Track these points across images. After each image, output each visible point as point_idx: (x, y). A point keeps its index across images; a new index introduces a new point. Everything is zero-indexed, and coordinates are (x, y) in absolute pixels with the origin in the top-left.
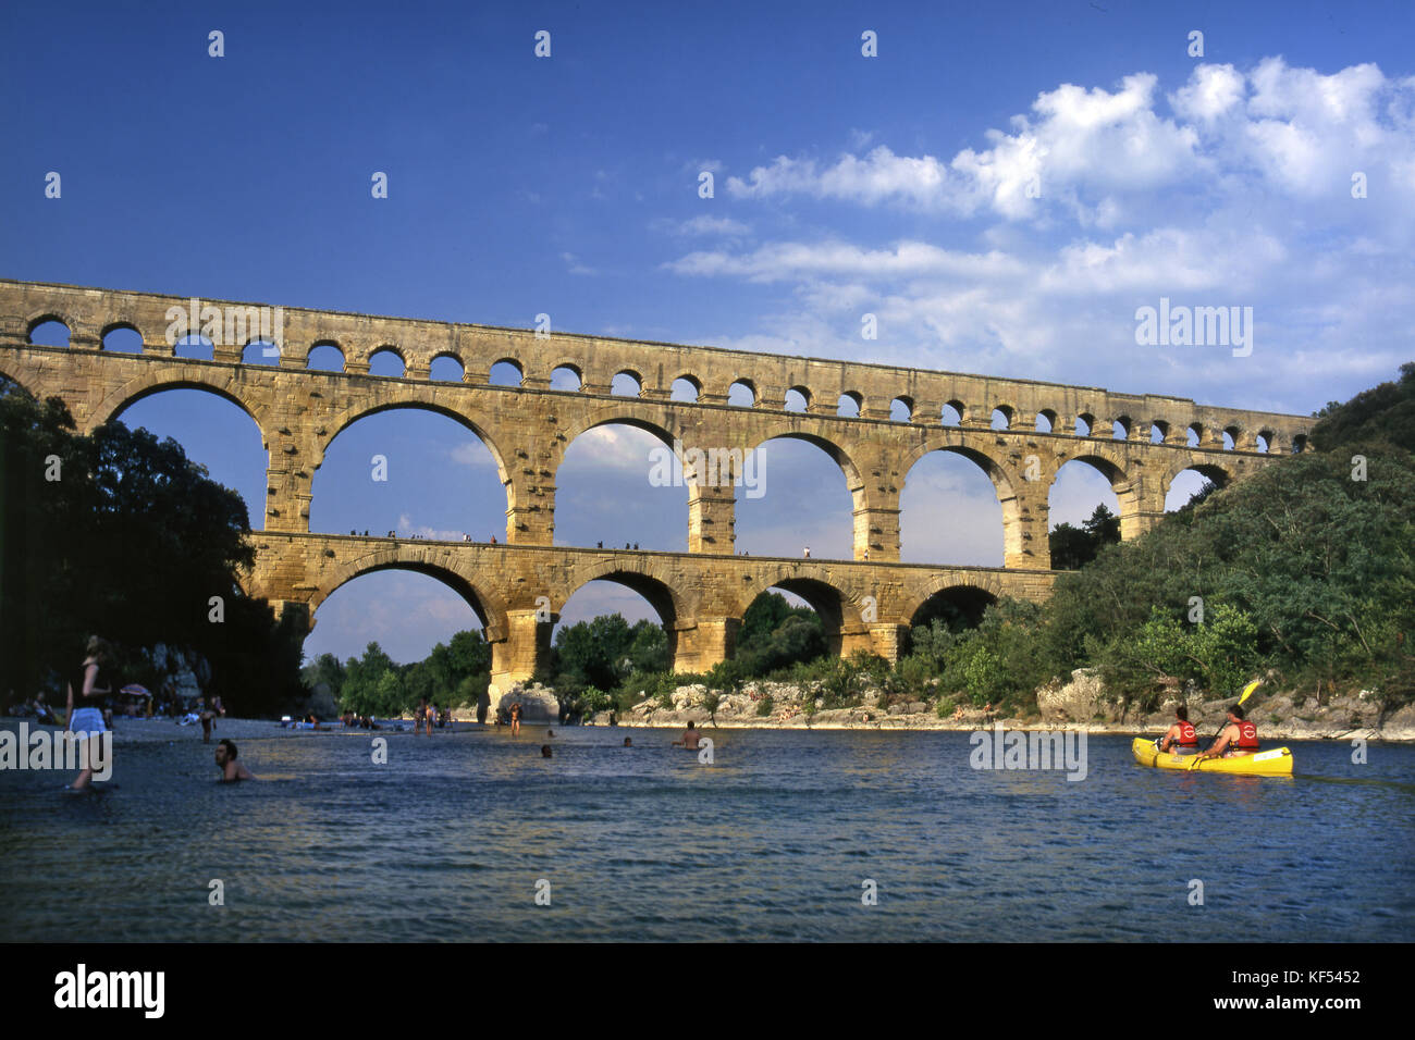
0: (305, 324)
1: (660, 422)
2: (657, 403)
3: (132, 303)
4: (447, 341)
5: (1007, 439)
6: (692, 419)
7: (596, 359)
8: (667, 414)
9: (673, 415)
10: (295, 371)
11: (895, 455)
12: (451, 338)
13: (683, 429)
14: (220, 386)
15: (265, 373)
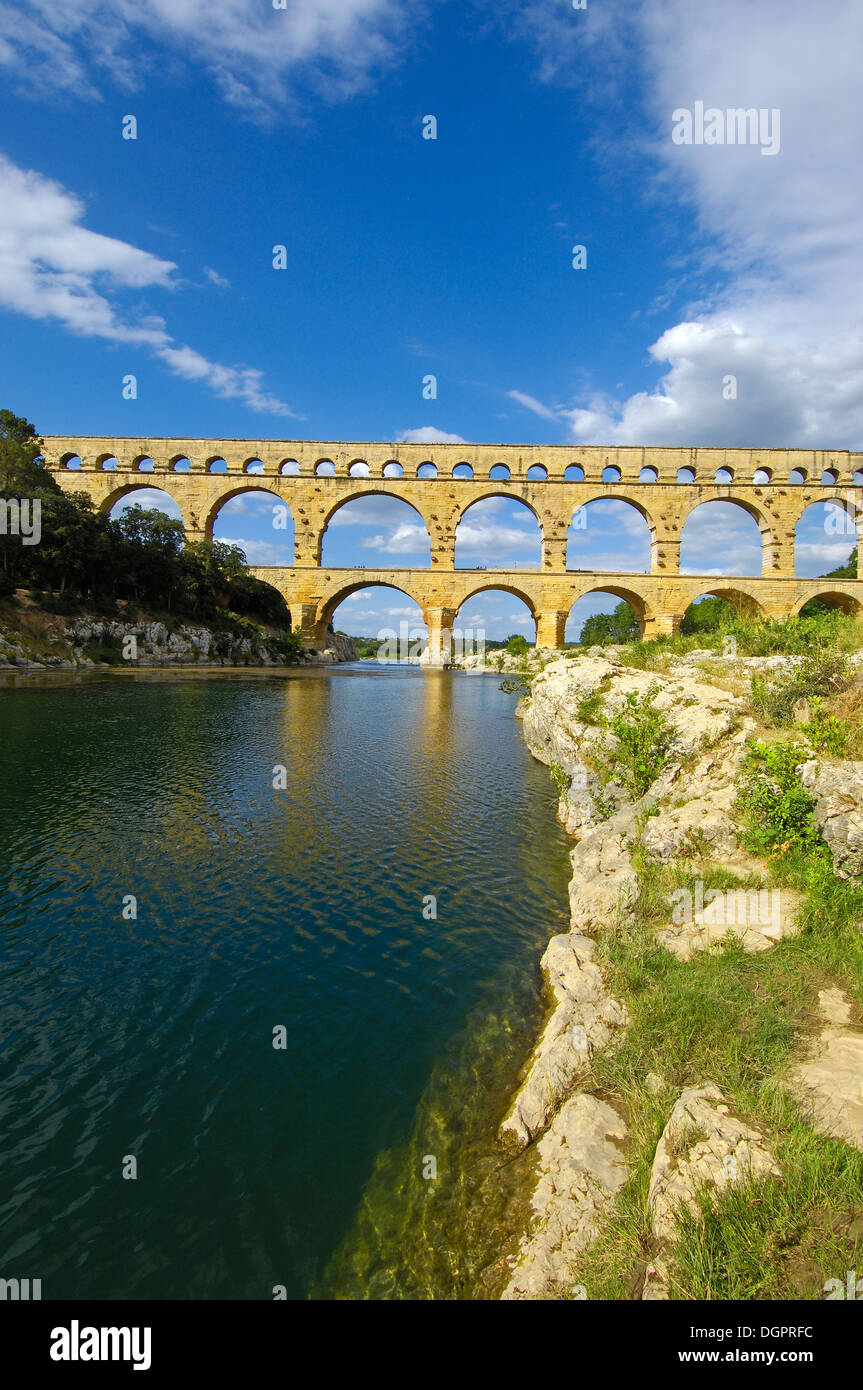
0: (312, 451)
1: (520, 495)
2: (518, 482)
3: (221, 446)
4: (391, 454)
5: (763, 490)
6: (540, 491)
8: (524, 488)
9: (527, 489)
10: (307, 477)
11: (678, 506)
12: (394, 452)
13: (533, 497)
14: (267, 488)
15: (291, 479)
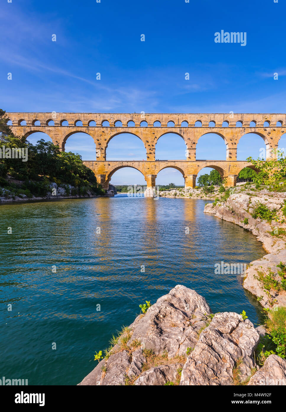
0: (100, 117)
1: (178, 132)
2: (178, 128)
3: (65, 115)
4: (130, 118)
5: (267, 129)
6: (186, 131)
7: (163, 119)
8: (180, 130)
10: (99, 127)
11: (236, 135)
12: (131, 117)
13: (184, 133)
14: (84, 131)
15: (93, 128)
